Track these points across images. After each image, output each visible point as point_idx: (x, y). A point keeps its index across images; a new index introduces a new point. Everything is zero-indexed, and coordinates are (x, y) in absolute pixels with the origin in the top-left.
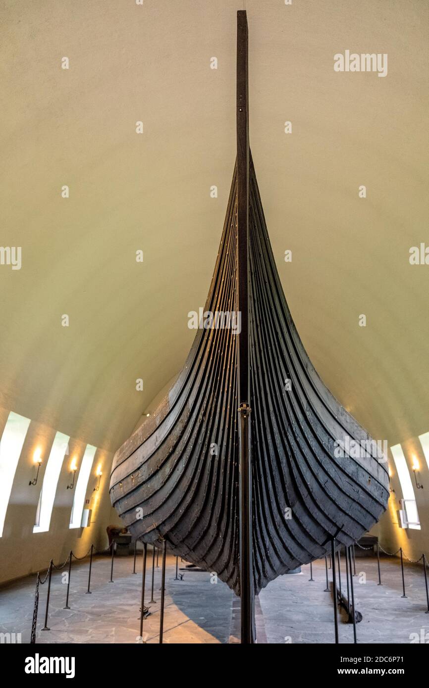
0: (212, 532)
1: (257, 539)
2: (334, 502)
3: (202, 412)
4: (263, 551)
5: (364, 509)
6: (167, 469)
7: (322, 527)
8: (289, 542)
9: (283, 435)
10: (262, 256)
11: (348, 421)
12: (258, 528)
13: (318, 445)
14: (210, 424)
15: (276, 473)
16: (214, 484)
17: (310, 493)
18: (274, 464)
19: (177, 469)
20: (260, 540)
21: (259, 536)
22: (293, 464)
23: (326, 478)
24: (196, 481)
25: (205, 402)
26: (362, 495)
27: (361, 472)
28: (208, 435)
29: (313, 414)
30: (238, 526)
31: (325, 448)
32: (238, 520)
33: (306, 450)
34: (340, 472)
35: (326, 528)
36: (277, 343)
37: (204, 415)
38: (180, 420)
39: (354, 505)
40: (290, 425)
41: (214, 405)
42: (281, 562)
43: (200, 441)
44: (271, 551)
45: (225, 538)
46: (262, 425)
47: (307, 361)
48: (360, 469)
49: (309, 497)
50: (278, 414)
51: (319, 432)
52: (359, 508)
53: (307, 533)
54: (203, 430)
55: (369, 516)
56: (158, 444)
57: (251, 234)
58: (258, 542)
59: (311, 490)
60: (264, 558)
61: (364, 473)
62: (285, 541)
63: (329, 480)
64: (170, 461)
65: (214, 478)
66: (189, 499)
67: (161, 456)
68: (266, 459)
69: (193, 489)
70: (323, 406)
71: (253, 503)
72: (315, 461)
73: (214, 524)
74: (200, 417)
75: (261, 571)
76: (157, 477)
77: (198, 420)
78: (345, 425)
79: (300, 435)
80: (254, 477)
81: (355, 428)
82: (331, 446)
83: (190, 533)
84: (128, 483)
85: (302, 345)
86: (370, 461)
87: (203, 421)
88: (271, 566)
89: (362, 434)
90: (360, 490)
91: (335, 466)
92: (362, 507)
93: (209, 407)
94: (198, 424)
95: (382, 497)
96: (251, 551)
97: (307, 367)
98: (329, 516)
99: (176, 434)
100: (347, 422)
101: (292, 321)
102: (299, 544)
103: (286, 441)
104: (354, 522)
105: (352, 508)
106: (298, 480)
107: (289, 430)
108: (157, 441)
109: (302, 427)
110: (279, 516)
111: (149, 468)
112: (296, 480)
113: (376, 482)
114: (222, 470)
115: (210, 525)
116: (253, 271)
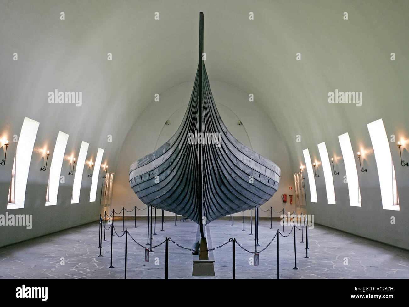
0: (188, 196)
1: (205, 198)
2: (240, 185)
4: (208, 203)
6: (168, 171)
7: (235, 195)
8: (219, 200)
9: (216, 160)
12: (205, 194)
13: (231, 162)
14: (188, 156)
16: (189, 178)
17: (228, 181)
19: (173, 172)
20: (206, 198)
21: (206, 197)
22: (220, 170)
24: (181, 177)
26: (256, 182)
27: (254, 172)
28: (187, 160)
29: (229, 151)
30: (198, 193)
31: (234, 164)
32: (198, 190)
33: (226, 165)
34: (242, 173)
35: (237, 196)
37: (185, 153)
38: (175, 152)
40: (219, 156)
41: (189, 150)
42: (217, 209)
43: (184, 162)
44: (211, 203)
45: (193, 198)
46: (207, 158)
47: (226, 130)
50: (213, 153)
53: (228, 197)
54: (185, 158)
56: (164, 161)
58: (205, 199)
60: (208, 205)
61: (256, 172)
63: (237, 176)
64: (170, 168)
65: (189, 176)
66: (178, 184)
67: (165, 166)
69: (180, 179)
70: (233, 147)
71: (203, 185)
72: (230, 169)
74: (184, 153)
75: (208, 212)
76: (163, 174)
77: (183, 154)
79: (223, 160)
81: (252, 153)
82: (238, 163)
84: (146, 176)
86: (260, 167)
88: (212, 210)
91: (240, 170)
92: (256, 187)
93: (187, 150)
94: (183, 156)
95: (268, 183)
96: (203, 201)
97: (226, 133)
98: (238, 191)
99: (173, 158)
102: (225, 203)
103: (217, 163)
105: (250, 187)
107: (218, 158)
108: (163, 159)
109: (224, 156)
110: (214, 190)
111: (159, 171)
112: (221, 176)
113: (264, 176)
114: (192, 173)
115: (187, 194)
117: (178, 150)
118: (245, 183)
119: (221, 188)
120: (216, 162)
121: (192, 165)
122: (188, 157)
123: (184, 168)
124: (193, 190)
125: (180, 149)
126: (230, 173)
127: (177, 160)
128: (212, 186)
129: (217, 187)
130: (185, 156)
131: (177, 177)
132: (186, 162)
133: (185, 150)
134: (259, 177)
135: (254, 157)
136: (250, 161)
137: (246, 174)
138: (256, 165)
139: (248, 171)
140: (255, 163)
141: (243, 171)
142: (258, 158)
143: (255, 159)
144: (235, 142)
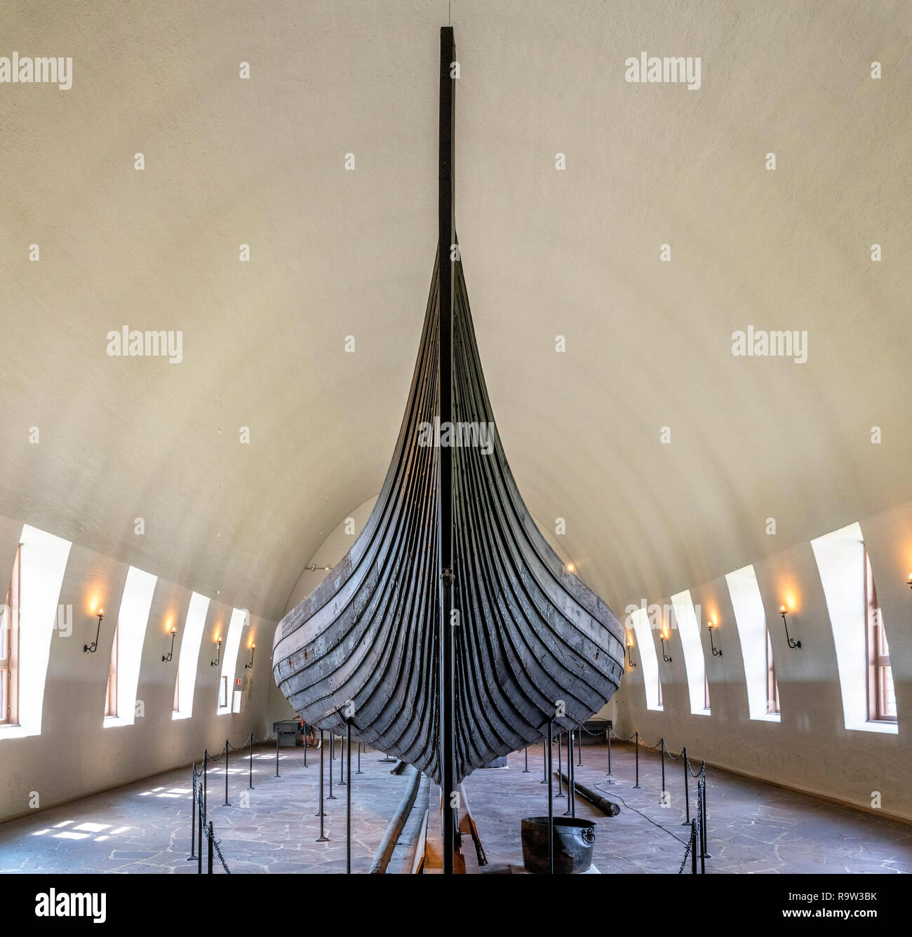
0: (407, 714)
1: (460, 720)
2: (552, 679)
3: (394, 575)
4: (467, 733)
5: (590, 686)
6: (351, 643)
7: (537, 707)
8: (497, 724)
9: (493, 603)
10: (470, 381)
11: (574, 583)
12: (461, 709)
13: (534, 613)
14: (404, 590)
15: (483, 647)
16: (408, 661)
17: (524, 670)
18: (481, 636)
19: (362, 643)
20: (464, 722)
21: (463, 717)
22: (504, 636)
23: (544, 651)
24: (387, 656)
25: (398, 564)
26: (588, 672)
27: (587, 644)
28: (402, 603)
29: (530, 577)
30: (438, 707)
31: (544, 616)
32: (438, 700)
33: (520, 620)
34: (561, 645)
35: (542, 709)
36: (486, 492)
37: (397, 579)
38: (366, 583)
39: (578, 682)
40: (501, 590)
41: (409, 568)
42: (489, 747)
43: (392, 610)
44: (476, 735)
45: (422, 720)
46: (467, 592)
47: (523, 511)
48: (586, 640)
49: (522, 674)
50: (487, 578)
51: (537, 597)
52: (584, 686)
53: (519, 713)
54: (396, 597)
55: (595, 695)
56: (338, 612)
57: (456, 354)
58: (461, 723)
59: (525, 666)
60: (468, 741)
61: (591, 645)
62: (493, 724)
63: (548, 654)
64: (354, 632)
65: (410, 654)
66: (378, 676)
67: (342, 627)
68: (472, 631)
69: (383, 665)
70: (542, 566)
71: (456, 681)
72: (531, 632)
73: (409, 704)
74: (392, 581)
75: (465, 756)
76: (338, 652)
77: (390, 585)
78: (569, 588)
79: (513, 602)
80: (457, 652)
81: (583, 591)
82: (550, 614)
83: (380, 716)
84: (299, 659)
85: (518, 491)
86: (599, 630)
87: (395, 586)
88: (476, 750)
89: (591, 599)
90: (586, 665)
91: (554, 637)
92: (587, 684)
93: (403, 570)
94: (389, 590)
95: (612, 672)
96: (454, 733)
97: (523, 520)
98: (546, 695)
99: (362, 601)
100: (572, 584)
101: (506, 463)
102: (510, 728)
103: (496, 610)
104: (577, 702)
105: (574, 685)
106: (510, 654)
107: (500, 597)
108: (336, 608)
109: (516, 593)
110: (485, 696)
111: (327, 641)
112: (508, 655)
113: (606, 655)
114: (419, 645)
115: (404, 706)
116: (458, 404)
117: (374, 576)
118: (563, 673)
119: (504, 688)
120: (495, 607)
121: (418, 616)
122: (404, 593)
123: (394, 631)
124: (422, 696)
125: (380, 569)
126: (531, 643)
127: (373, 606)
128: (481, 683)
129: (492, 686)
130: (397, 592)
131: (374, 658)
132: (400, 609)
133: (394, 572)
134: (597, 659)
135: (587, 604)
136: (578, 612)
137: (570, 648)
138: (592, 625)
139: (574, 640)
140: (589, 618)
141: (562, 641)
142: (596, 606)
143: (590, 608)
144: (547, 551)
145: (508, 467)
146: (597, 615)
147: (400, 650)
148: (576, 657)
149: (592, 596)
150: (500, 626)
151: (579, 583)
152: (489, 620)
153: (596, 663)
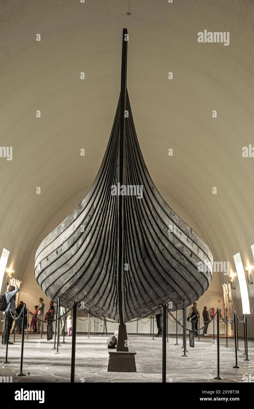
117: (92, 211)
118: (173, 260)
119: (145, 261)
120: (140, 223)
121: (110, 225)
122: (104, 216)
123: (100, 233)
124: (111, 261)
125: (95, 207)
126: (157, 242)
127: (91, 223)
128: (135, 256)
129: (140, 259)
130: (102, 216)
131: (90, 247)
132: (103, 223)
133: (101, 208)
134: (191, 257)
135: (185, 230)
136: (180, 233)
137: (176, 249)
138: (187, 240)
139: (178, 245)
140: (186, 237)
141: (172, 244)
142: (190, 232)
143: (186, 232)
144: (164, 203)
145: (146, 168)
146: (191, 236)
147: (102, 241)
148: (180, 254)
149: (187, 227)
150: (143, 232)
151: (180, 220)
152: (138, 228)
153: (191, 259)
